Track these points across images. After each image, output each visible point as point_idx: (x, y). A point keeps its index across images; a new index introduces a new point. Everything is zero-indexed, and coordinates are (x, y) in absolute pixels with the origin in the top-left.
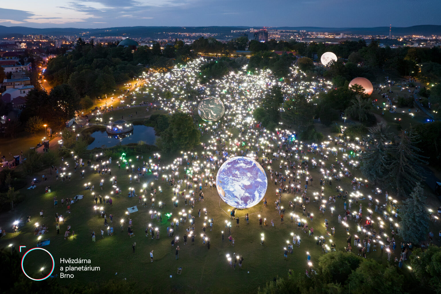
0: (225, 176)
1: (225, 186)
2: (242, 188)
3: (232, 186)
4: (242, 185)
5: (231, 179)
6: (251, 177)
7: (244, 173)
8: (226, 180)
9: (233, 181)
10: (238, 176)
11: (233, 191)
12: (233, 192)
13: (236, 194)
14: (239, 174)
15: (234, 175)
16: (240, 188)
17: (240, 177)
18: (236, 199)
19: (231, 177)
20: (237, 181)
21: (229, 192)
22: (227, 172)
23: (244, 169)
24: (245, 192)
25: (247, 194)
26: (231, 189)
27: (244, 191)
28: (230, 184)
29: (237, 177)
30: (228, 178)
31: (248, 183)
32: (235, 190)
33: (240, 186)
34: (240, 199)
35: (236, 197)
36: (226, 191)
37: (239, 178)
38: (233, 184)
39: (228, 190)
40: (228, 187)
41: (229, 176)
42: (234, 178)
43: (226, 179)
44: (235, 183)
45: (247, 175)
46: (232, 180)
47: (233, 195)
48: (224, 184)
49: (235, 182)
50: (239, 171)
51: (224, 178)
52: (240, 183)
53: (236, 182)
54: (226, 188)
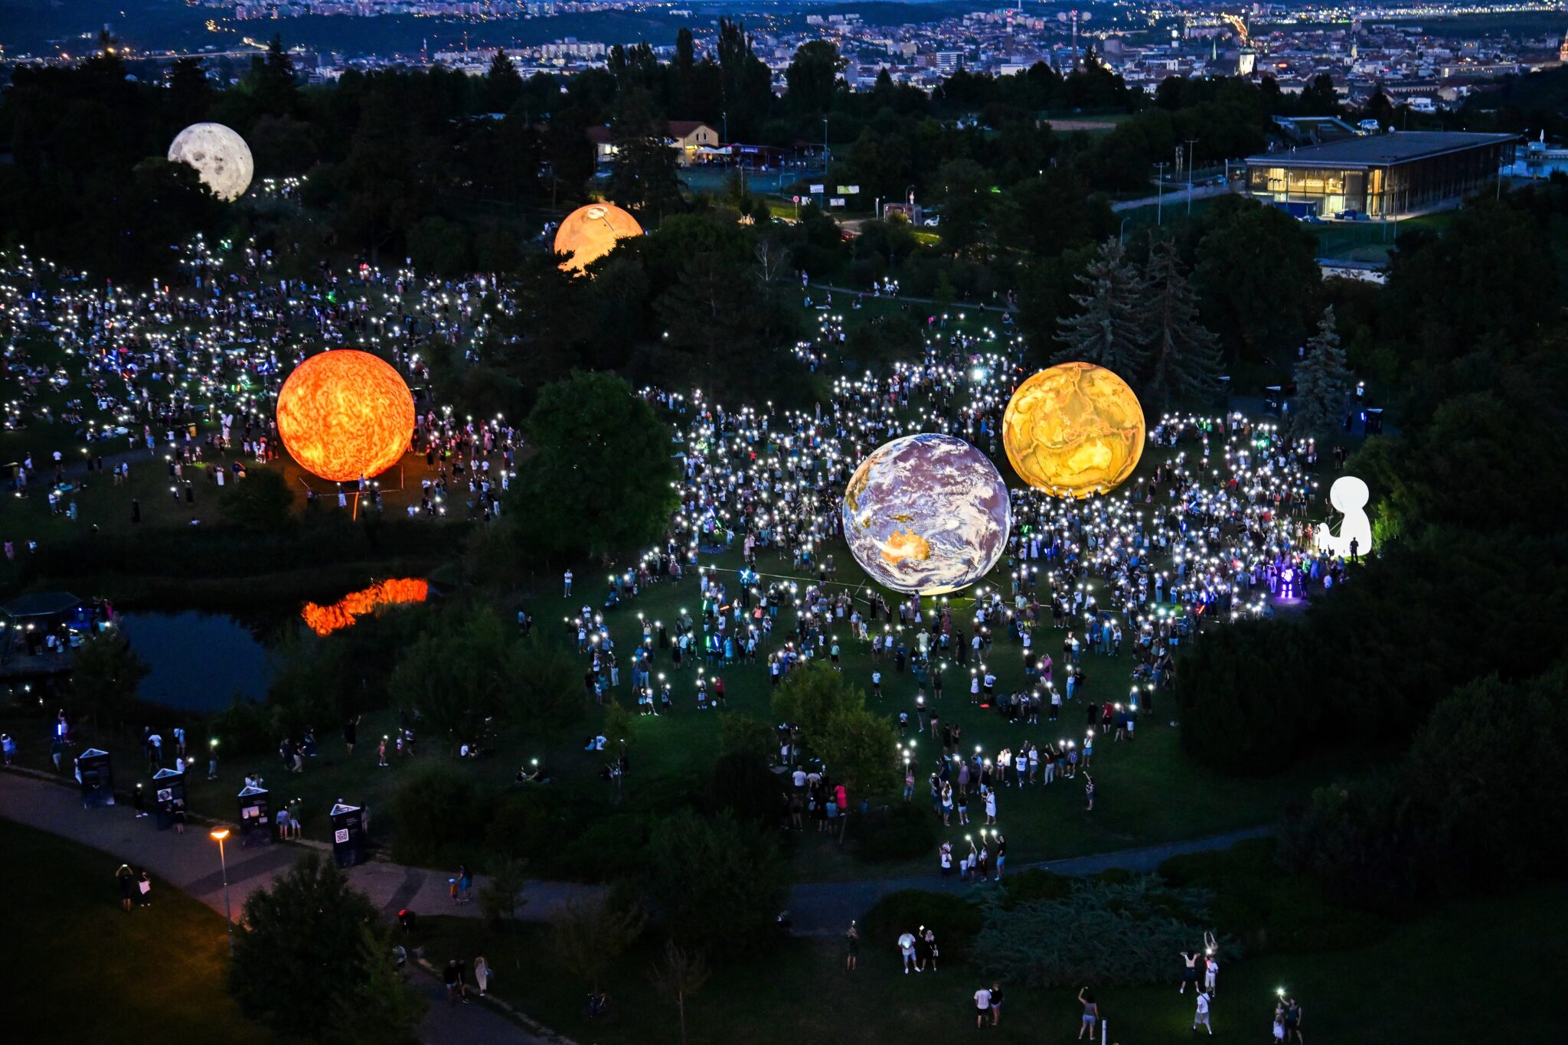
0: (915, 496)
1: (928, 522)
2: (980, 511)
3: (949, 512)
4: (977, 502)
5: (939, 494)
6: (986, 474)
7: (967, 467)
8: (925, 504)
9: (951, 498)
10: (959, 479)
11: (959, 528)
12: (959, 532)
13: (967, 533)
14: (956, 473)
15: (945, 481)
16: (974, 511)
17: (964, 481)
18: (969, 549)
19: (938, 489)
20: (962, 494)
21: (945, 535)
22: (917, 481)
23: (960, 457)
24: (989, 521)
25: (993, 526)
26: (952, 524)
27: (985, 518)
28: (943, 510)
29: (957, 483)
30: (930, 496)
31: (987, 493)
32: (962, 523)
33: (972, 505)
34: (977, 546)
35: (969, 543)
36: (933, 536)
37: (961, 483)
38: (953, 508)
39: (941, 529)
40: (939, 521)
41: (931, 489)
42: (948, 489)
43: (922, 501)
44: (958, 502)
45: (976, 471)
46: (946, 494)
47: (960, 539)
48: (922, 516)
49: (957, 500)
50: (951, 465)
51: (914, 503)
52: (970, 498)
53: (959, 497)
54: (934, 527)
